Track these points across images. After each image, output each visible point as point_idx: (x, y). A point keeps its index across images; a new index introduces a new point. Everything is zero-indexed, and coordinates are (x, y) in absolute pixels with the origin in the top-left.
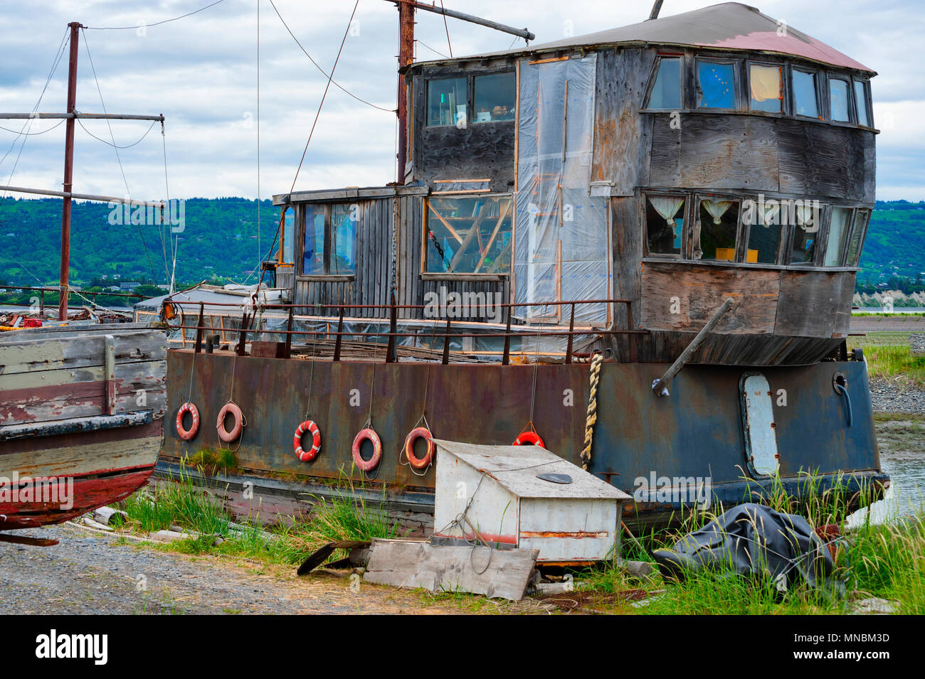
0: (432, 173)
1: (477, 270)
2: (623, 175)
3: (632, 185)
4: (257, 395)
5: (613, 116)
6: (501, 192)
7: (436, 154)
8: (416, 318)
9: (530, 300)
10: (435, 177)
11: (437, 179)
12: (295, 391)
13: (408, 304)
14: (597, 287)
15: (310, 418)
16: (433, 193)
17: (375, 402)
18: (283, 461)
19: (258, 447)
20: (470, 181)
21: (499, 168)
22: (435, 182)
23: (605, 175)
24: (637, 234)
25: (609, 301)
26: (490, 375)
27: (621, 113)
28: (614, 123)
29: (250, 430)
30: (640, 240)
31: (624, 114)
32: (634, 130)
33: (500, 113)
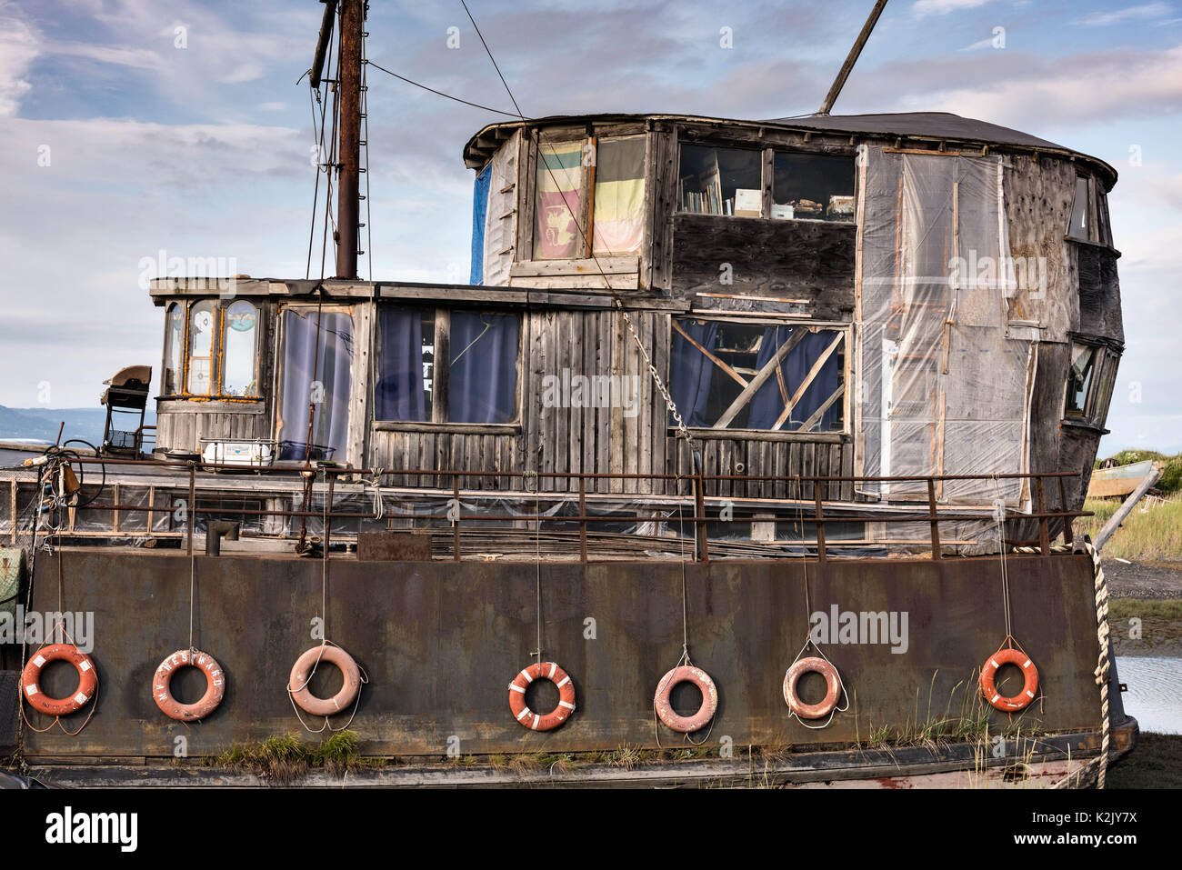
0: (690, 281)
1: (777, 427)
2: (1052, 314)
3: (1064, 330)
4: (390, 627)
5: (1031, 239)
6: (829, 320)
7: (701, 254)
8: (664, 493)
9: (885, 473)
10: (701, 287)
11: (702, 291)
12: (497, 615)
13: (645, 470)
14: (1005, 455)
15: (546, 657)
16: (694, 311)
17: (691, 623)
18: (479, 735)
19: (405, 718)
20: (767, 299)
21: (823, 287)
22: (698, 294)
23: (1027, 313)
24: (1059, 390)
25: (1018, 476)
26: (922, 575)
27: (1042, 237)
28: (1033, 248)
29: (377, 689)
30: (1061, 398)
31: (1046, 238)
32: (1061, 260)
33: (811, 209)
